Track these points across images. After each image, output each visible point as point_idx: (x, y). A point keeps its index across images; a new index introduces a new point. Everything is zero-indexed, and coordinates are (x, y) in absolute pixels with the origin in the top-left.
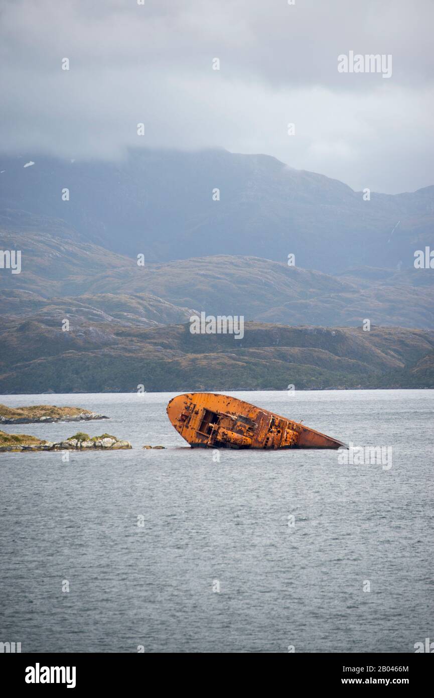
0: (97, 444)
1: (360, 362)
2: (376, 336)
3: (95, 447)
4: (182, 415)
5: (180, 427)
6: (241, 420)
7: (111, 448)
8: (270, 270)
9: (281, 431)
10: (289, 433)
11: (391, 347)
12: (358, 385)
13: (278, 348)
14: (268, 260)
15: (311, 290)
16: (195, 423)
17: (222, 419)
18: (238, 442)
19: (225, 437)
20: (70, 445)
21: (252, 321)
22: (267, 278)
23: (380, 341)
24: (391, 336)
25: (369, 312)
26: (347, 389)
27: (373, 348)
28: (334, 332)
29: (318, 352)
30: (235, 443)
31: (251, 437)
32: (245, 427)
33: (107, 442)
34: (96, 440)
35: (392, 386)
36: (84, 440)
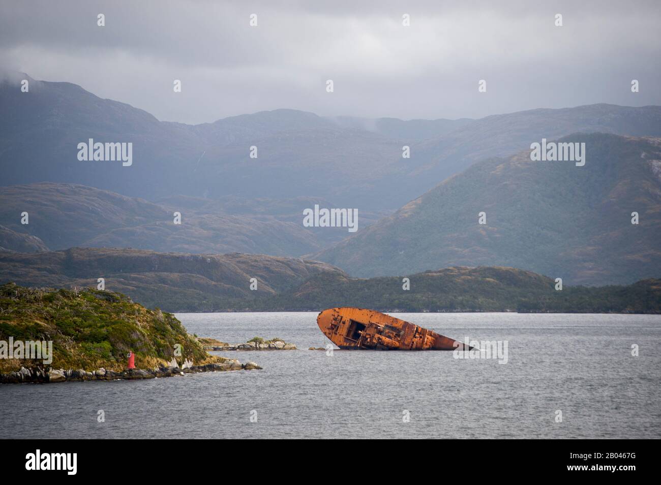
0: (271, 346)
1: (235, 287)
2: (242, 263)
3: (270, 348)
4: (332, 324)
5: (330, 334)
6: (387, 328)
7: (284, 349)
8: (96, 198)
9: (422, 337)
10: (428, 339)
11: (258, 273)
12: (246, 308)
13: (158, 274)
14: (93, 188)
15: (137, 217)
16: (343, 330)
17: (368, 327)
18: (389, 345)
19: (380, 341)
20: (251, 346)
21: (131, 248)
22: (94, 206)
23: (247, 268)
24: (256, 263)
25: (194, 239)
26: (235, 312)
27: (245, 274)
28: (209, 259)
29: (196, 278)
30: (387, 346)
31: (399, 341)
32: (393, 334)
33: (279, 344)
34: (269, 343)
35: (278, 309)
36: (260, 343)
